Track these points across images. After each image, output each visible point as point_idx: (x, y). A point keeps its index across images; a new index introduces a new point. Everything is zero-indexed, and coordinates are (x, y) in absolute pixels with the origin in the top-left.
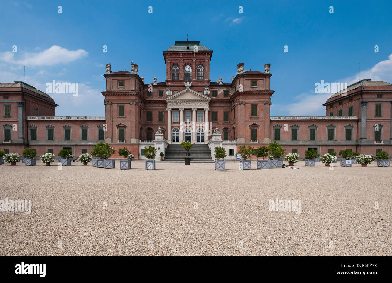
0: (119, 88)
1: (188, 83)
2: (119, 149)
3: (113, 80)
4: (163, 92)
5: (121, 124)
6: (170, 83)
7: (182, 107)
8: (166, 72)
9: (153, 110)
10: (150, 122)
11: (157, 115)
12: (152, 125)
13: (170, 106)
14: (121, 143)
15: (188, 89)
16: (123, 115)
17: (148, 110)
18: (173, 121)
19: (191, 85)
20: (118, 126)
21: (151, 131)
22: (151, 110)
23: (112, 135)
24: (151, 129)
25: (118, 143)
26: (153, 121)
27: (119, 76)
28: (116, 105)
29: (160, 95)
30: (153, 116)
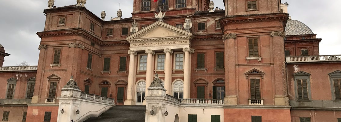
0: (59, 26)
1: (161, 14)
2: (45, 112)
3: (54, 17)
4: (128, 28)
5: (54, 75)
6: (137, 17)
7: (149, 48)
8: (134, 2)
9: (112, 55)
10: (106, 72)
11: (117, 62)
12: (109, 77)
13: (133, 48)
14: (50, 103)
15: (160, 22)
16: (58, 63)
17: (105, 56)
18: (138, 69)
19: (164, 17)
20: (50, 78)
21: (106, 86)
22: (110, 56)
23: (41, 91)
24: (107, 82)
25: (46, 102)
26: (111, 70)
27: (61, 11)
28: (52, 49)
29: (123, 34)
30: (111, 63)
